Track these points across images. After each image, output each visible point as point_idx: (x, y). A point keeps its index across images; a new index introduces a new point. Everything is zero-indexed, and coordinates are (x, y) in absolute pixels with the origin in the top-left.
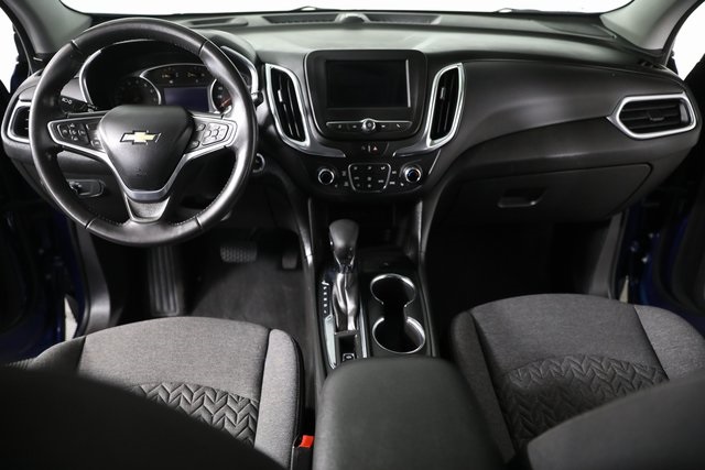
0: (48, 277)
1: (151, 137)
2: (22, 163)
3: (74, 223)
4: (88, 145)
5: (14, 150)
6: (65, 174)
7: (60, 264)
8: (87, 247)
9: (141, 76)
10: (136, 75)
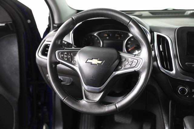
0: (40, 115)
1: (100, 62)
2: (41, 67)
3: (55, 93)
4: (71, 63)
5: (39, 61)
6: (58, 74)
7: (45, 110)
8: (58, 104)
9: (95, 34)
10: (93, 34)
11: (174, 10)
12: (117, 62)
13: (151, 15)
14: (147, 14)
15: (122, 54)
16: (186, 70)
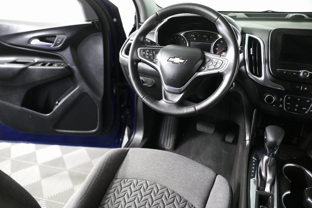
0: (122, 117)
1: (182, 61)
2: (124, 66)
3: (138, 96)
4: (152, 61)
5: (122, 60)
6: (139, 74)
7: (128, 113)
8: (140, 107)
9: (182, 35)
10: (179, 34)
11: (273, 12)
12: (200, 62)
13: (246, 17)
14: (243, 15)
15: (207, 54)
16: (276, 77)
